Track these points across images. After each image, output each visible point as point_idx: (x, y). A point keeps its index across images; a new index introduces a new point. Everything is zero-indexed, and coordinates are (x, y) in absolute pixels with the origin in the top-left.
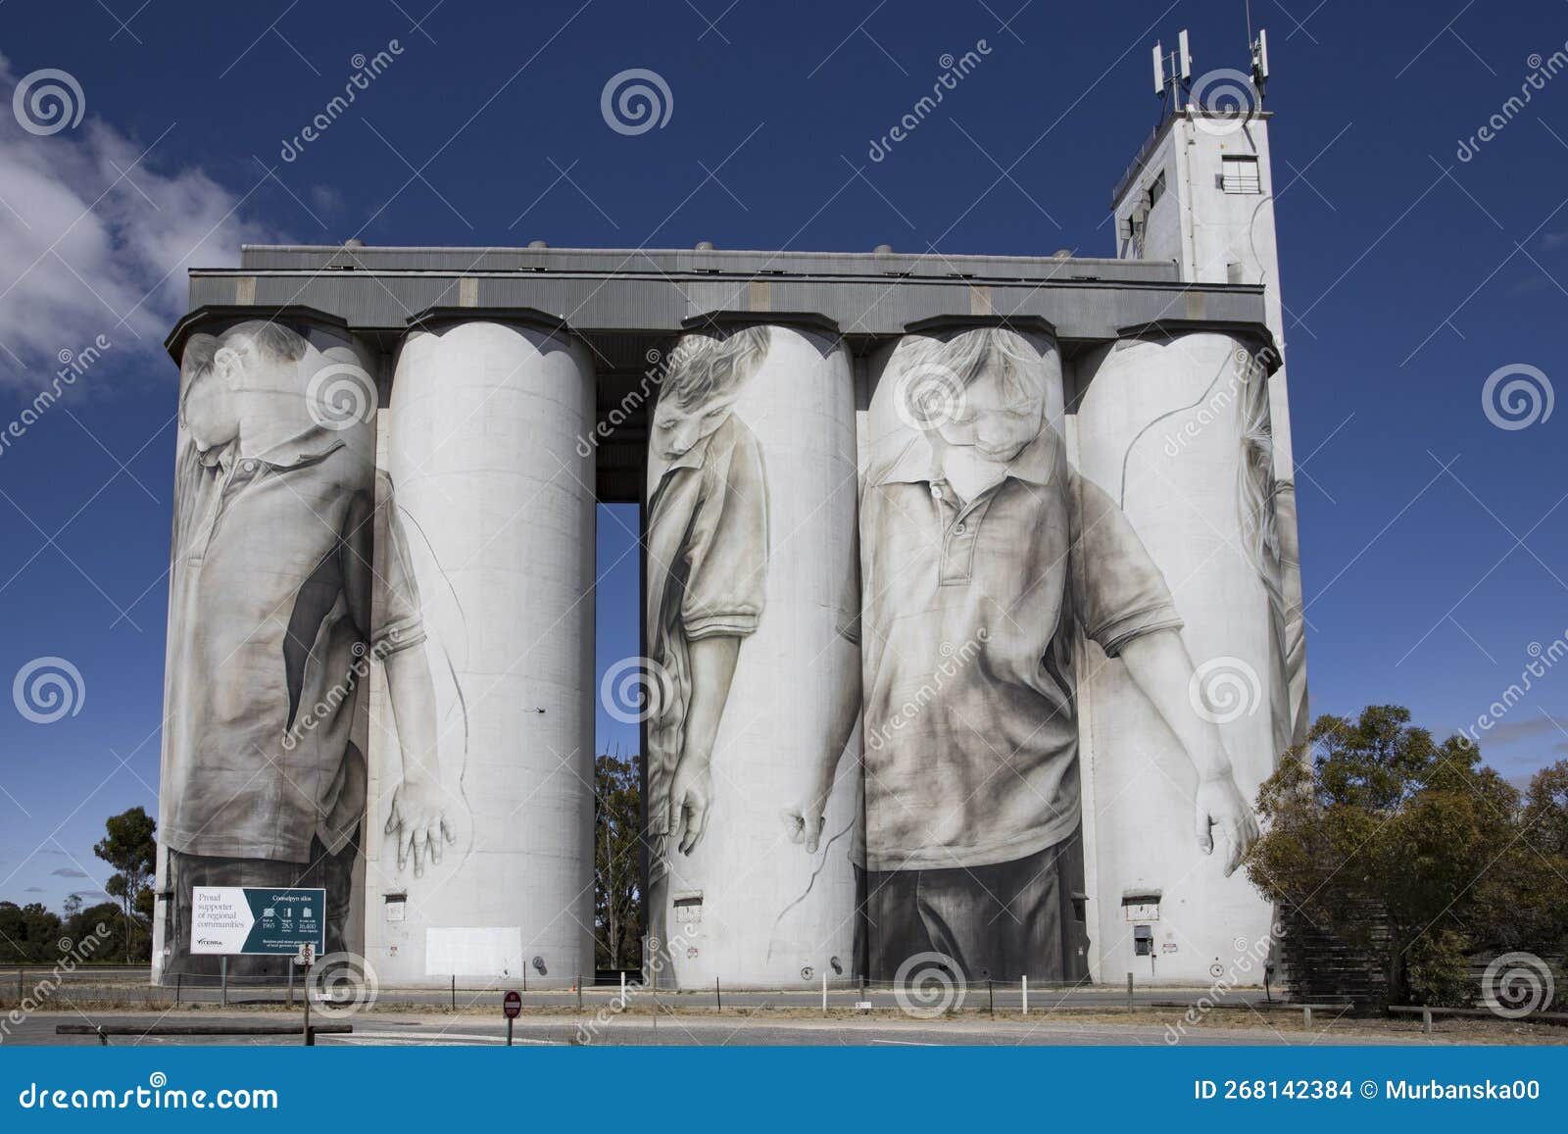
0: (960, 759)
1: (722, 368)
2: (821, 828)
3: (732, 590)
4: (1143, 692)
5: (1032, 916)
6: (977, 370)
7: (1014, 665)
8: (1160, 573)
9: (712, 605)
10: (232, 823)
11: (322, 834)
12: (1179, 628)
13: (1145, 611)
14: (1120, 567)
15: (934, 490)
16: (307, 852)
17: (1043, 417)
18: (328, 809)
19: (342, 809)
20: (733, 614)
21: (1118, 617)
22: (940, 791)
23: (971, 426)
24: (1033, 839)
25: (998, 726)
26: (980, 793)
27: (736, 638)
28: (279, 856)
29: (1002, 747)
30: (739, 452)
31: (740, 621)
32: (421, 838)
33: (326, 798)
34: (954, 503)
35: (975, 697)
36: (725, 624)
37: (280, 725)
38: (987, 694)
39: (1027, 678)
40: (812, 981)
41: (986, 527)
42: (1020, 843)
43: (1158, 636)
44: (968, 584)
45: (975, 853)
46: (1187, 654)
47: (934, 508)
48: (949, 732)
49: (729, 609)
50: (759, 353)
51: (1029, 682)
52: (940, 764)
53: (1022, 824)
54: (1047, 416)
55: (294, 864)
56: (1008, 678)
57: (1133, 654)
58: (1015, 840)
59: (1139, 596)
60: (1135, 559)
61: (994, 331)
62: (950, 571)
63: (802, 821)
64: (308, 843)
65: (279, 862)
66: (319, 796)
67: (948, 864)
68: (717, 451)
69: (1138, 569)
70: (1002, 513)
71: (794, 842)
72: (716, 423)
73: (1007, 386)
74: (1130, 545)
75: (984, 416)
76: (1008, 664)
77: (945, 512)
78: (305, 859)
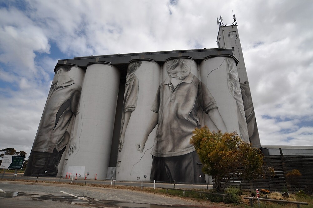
0: (172, 134)
1: (134, 68)
2: (144, 148)
3: (131, 104)
4: (212, 121)
5: (186, 168)
6: (177, 65)
7: (183, 116)
8: (214, 98)
9: (128, 106)
10: (40, 145)
11: (57, 148)
12: (217, 108)
13: (211, 105)
14: (207, 97)
15: (170, 85)
16: (53, 151)
17: (190, 72)
18: (59, 143)
19: (62, 143)
20: (131, 107)
21: (207, 106)
22: (169, 140)
23: (176, 74)
24: (187, 151)
25: (179, 127)
26: (176, 141)
27: (131, 112)
28: (47, 151)
29: (180, 132)
30: (135, 80)
31: (132, 109)
32: (72, 148)
33: (59, 141)
34: (173, 87)
35: (175, 122)
36: (130, 109)
37: (53, 128)
38: (177, 121)
39: (186, 118)
40: (139, 180)
41: (178, 91)
42: (184, 151)
43: (214, 110)
44: (175, 101)
45: (174, 153)
46: (219, 113)
47: (169, 88)
48: (171, 129)
49: (130, 107)
50: (139, 65)
51: (186, 119)
52: (169, 135)
53: (184, 147)
54: (191, 72)
55: (49, 153)
56: (182, 118)
57: (210, 113)
58: (183, 151)
59: (211, 102)
60: (210, 96)
61: (180, 59)
62: (172, 99)
63: (140, 146)
64: (53, 149)
65: (47, 153)
66: (57, 140)
67: (170, 156)
68: (132, 81)
69: (210, 97)
70: (181, 88)
71: (138, 150)
72: (132, 76)
73: (182, 67)
74: (208, 93)
75: (178, 72)
76: (182, 115)
77: (171, 89)
78: (52, 152)
